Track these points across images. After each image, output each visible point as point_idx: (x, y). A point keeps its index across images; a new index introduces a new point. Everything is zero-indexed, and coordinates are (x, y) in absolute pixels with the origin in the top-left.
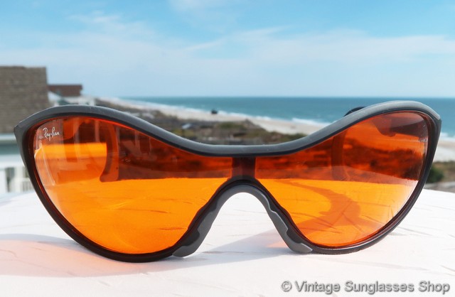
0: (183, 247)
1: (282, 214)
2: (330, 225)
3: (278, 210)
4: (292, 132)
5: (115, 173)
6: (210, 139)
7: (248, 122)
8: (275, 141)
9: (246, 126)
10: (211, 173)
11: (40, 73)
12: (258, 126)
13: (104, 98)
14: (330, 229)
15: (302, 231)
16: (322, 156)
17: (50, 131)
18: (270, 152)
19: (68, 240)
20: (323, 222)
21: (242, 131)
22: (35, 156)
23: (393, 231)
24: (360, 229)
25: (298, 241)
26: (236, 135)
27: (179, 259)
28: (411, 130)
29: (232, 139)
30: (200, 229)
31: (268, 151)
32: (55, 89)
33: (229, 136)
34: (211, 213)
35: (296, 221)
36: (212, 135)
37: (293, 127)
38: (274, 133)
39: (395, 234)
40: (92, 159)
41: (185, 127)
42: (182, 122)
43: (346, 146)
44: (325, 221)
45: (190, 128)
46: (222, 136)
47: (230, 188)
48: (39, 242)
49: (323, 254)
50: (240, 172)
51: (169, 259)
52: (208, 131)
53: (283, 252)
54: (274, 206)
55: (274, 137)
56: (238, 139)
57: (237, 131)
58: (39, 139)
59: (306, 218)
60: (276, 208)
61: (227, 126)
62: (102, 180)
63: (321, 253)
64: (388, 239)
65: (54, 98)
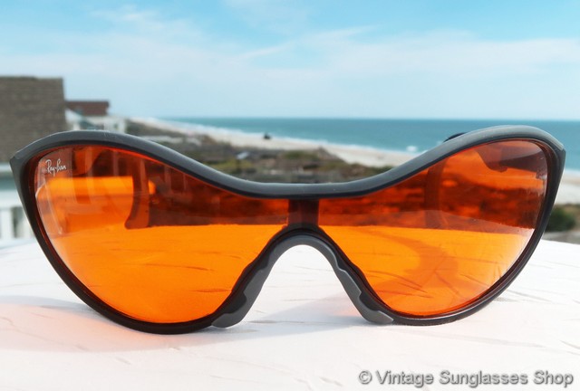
0: (224, 315)
1: (353, 273)
2: (418, 287)
3: (349, 269)
4: (379, 164)
5: (145, 217)
6: (274, 172)
7: (322, 151)
8: (357, 175)
9: (319, 155)
10: (270, 218)
11: (55, 86)
12: (335, 156)
13: (138, 118)
14: (418, 292)
15: (379, 295)
16: (417, 196)
17: (54, 165)
18: (338, 192)
19: (79, 305)
20: (409, 284)
21: (314, 163)
22: (36, 195)
23: (501, 296)
24: (457, 293)
25: (374, 308)
26: (306, 168)
27: (221, 331)
28: (524, 163)
29: (302, 172)
30: (247, 292)
31: (335, 191)
32: (75, 106)
33: (297, 169)
34: (261, 271)
35: (371, 281)
36: (275, 167)
37: (380, 158)
38: (356, 166)
39: (502, 300)
40: (108, 197)
41: (242, 156)
42: (237, 151)
43: (448, 183)
44: (411, 282)
45: (247, 158)
46: (288, 168)
47: (285, 239)
48: (43, 307)
49: (408, 325)
50: (299, 218)
51: (208, 330)
52: (271, 162)
53: (354, 322)
54: (342, 263)
55: (355, 171)
56: (309, 173)
57: (308, 162)
58: (41, 173)
59: (387, 278)
60: (346, 265)
61: (295, 156)
62: (128, 226)
63: (404, 324)
64: (494, 307)
65: (72, 118)
